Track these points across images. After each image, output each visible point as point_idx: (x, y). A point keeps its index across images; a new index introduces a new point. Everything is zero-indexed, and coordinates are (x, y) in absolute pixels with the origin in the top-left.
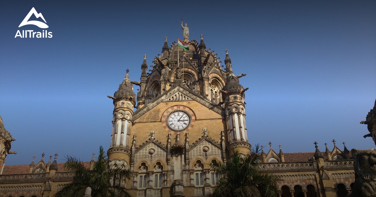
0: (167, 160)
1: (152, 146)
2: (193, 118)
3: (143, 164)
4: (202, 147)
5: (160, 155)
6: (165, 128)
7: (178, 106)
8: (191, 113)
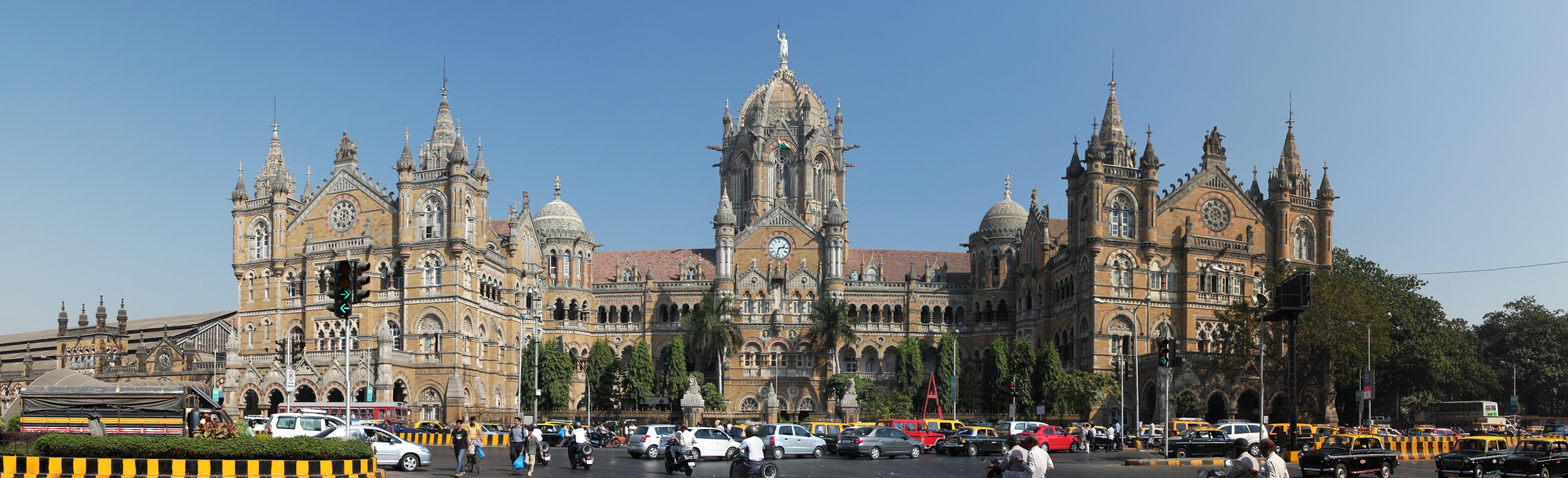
0: (769, 290)
1: (753, 275)
2: (793, 246)
3: (747, 292)
4: (801, 278)
5: (762, 284)
6: (766, 255)
7: (779, 232)
8: (791, 241)
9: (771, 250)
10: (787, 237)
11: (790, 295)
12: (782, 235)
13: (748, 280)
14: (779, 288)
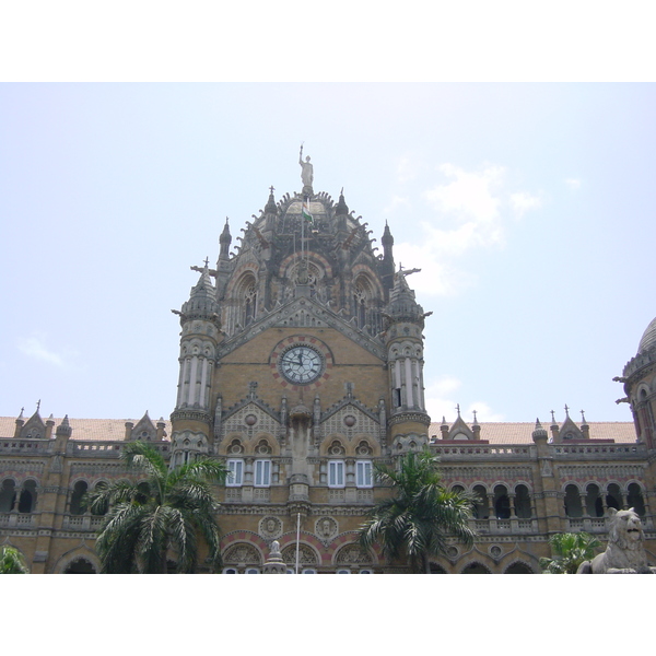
1: (252, 410)
2: (329, 361)
3: (236, 442)
4: (343, 416)
5: (267, 426)
6: (276, 376)
7: (302, 338)
8: (325, 351)
9: (287, 368)
10: (317, 345)
11: (322, 448)
12: (307, 342)
13: (238, 420)
14: (301, 436)
